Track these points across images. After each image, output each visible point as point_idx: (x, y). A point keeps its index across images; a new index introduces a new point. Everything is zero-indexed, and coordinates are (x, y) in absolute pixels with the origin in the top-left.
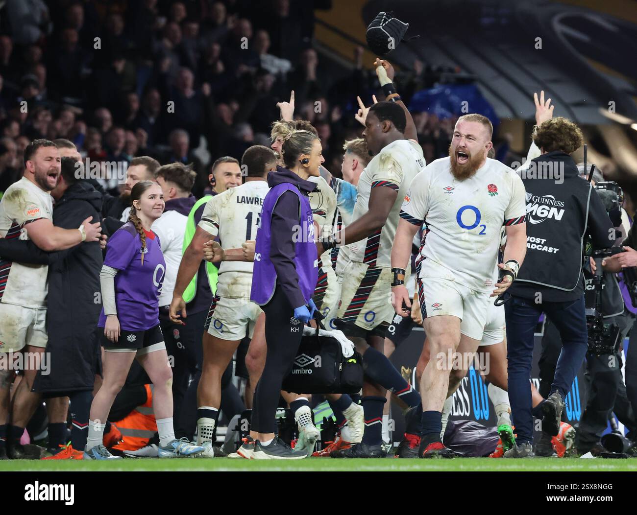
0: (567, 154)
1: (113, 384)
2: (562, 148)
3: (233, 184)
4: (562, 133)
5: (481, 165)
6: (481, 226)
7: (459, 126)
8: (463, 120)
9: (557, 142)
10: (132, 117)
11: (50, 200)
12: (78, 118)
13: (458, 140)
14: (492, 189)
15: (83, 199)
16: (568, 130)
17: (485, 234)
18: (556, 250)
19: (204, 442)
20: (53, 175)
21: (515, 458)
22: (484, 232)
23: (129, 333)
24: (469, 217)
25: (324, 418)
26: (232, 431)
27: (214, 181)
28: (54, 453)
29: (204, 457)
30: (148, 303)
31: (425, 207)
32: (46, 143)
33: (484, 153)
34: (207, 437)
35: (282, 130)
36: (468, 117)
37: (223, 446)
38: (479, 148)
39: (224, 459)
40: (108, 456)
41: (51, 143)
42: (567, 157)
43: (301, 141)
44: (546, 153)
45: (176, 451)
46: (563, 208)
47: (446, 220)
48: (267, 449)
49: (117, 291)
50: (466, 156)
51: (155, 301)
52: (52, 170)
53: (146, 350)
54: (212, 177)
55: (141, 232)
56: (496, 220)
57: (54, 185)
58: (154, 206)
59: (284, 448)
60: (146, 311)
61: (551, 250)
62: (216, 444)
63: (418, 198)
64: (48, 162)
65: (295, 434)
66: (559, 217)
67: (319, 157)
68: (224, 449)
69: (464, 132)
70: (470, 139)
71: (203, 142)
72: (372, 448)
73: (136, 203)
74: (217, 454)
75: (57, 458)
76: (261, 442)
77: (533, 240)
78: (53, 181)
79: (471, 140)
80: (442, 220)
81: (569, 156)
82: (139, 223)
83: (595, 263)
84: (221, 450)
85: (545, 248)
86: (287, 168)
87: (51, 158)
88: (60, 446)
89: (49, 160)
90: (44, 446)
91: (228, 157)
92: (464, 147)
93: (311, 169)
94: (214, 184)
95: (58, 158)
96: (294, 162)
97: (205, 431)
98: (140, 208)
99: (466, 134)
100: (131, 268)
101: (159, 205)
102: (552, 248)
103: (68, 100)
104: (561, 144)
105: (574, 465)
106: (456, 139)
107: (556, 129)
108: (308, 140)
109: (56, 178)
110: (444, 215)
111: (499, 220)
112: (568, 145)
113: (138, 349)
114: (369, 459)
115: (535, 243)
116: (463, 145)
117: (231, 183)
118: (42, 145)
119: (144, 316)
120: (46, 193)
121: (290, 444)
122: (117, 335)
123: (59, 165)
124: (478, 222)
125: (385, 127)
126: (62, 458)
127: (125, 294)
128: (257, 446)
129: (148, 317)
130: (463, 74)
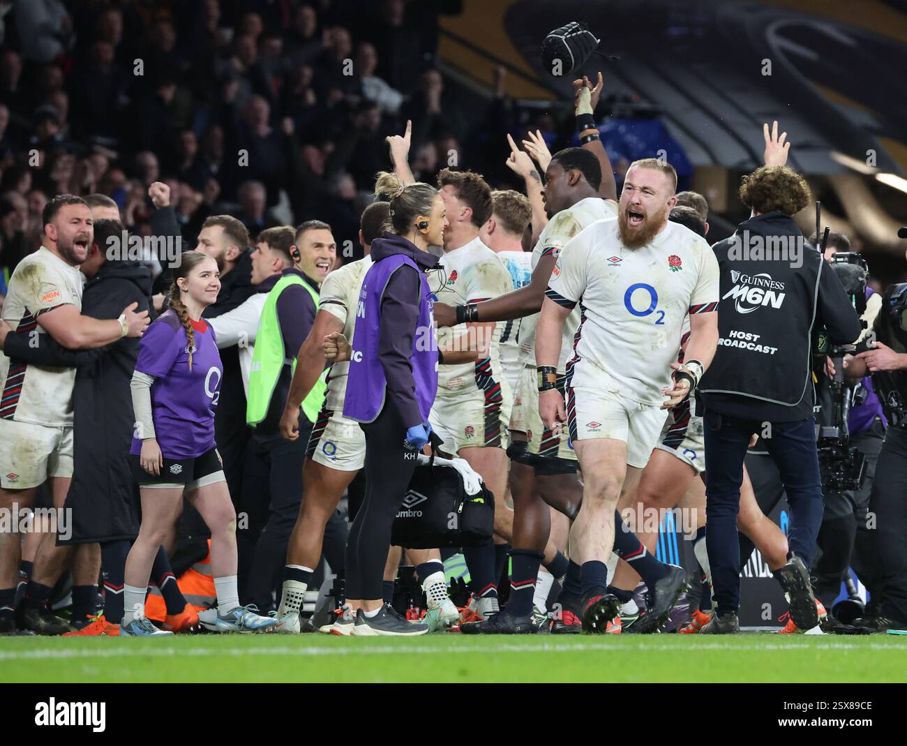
0: (788, 216)
1: (153, 532)
2: (780, 207)
3: (325, 259)
4: (779, 188)
5: (661, 229)
6: (658, 312)
7: (631, 175)
8: (637, 166)
9: (772, 199)
10: (188, 164)
11: (78, 279)
12: (113, 165)
13: (630, 194)
14: (675, 262)
15: (124, 278)
16: (787, 184)
17: (663, 323)
18: (774, 350)
19: (288, 612)
20: (82, 243)
21: (714, 634)
22: (661, 321)
23: (173, 462)
24: (641, 300)
25: (452, 579)
26: (326, 597)
27: (298, 255)
28: (79, 627)
29: (287, 632)
30: (198, 421)
31: (580, 284)
32: (72, 199)
33: (665, 212)
34: (294, 607)
35: (391, 182)
36: (645, 163)
37: (312, 617)
38: (658, 206)
39: (314, 636)
40: (153, 631)
41: (78, 199)
42: (789, 220)
43: (417, 197)
44: (759, 214)
45: (238, 622)
46: (783, 292)
47: (609, 303)
48: (373, 622)
49: (154, 405)
50: (640, 216)
51: (208, 419)
52: (80, 237)
53: (196, 483)
54: (294, 250)
55: (187, 325)
56: (679, 305)
57: (83, 257)
58: (207, 288)
59: (396, 620)
60: (194, 431)
61: (766, 350)
62: (304, 615)
63: (572, 271)
64: (74, 225)
65: (412, 601)
66: (777, 304)
67: (441, 219)
68: (314, 622)
69: (638, 183)
70: (647, 192)
71: (284, 197)
72: (519, 620)
73: (181, 281)
74: (305, 629)
75: (83, 634)
76: (365, 613)
77: (741, 335)
78: (82, 252)
79: (648, 195)
80: (603, 303)
81: (790, 218)
82: (185, 312)
83: (833, 365)
84: (310, 622)
85: (759, 348)
86: (398, 234)
87: (79, 220)
88: (88, 616)
89: (75, 223)
90: (67, 617)
91: (316, 222)
92: (638, 204)
93: (432, 235)
94: (298, 259)
95: (89, 220)
96: (407, 227)
97: (291, 598)
98: (186, 289)
99: (641, 185)
100: (173, 373)
101: (215, 286)
102: (769, 348)
103: (100, 139)
104: (778, 202)
105: (796, 643)
106: (627, 192)
107: (771, 182)
108: (426, 196)
109: (87, 247)
110: (607, 295)
111: (683, 306)
112: (788, 205)
113: (186, 484)
114: (514, 635)
115: (744, 340)
116: (637, 201)
117: (323, 258)
118: (66, 203)
119: (193, 439)
120: (72, 268)
121: (404, 615)
122: (157, 466)
123: (91, 230)
124: (653, 306)
125: (572, 178)
126: (90, 634)
127: (166, 409)
128: (359, 618)
129: (199, 440)
130: (644, 105)
